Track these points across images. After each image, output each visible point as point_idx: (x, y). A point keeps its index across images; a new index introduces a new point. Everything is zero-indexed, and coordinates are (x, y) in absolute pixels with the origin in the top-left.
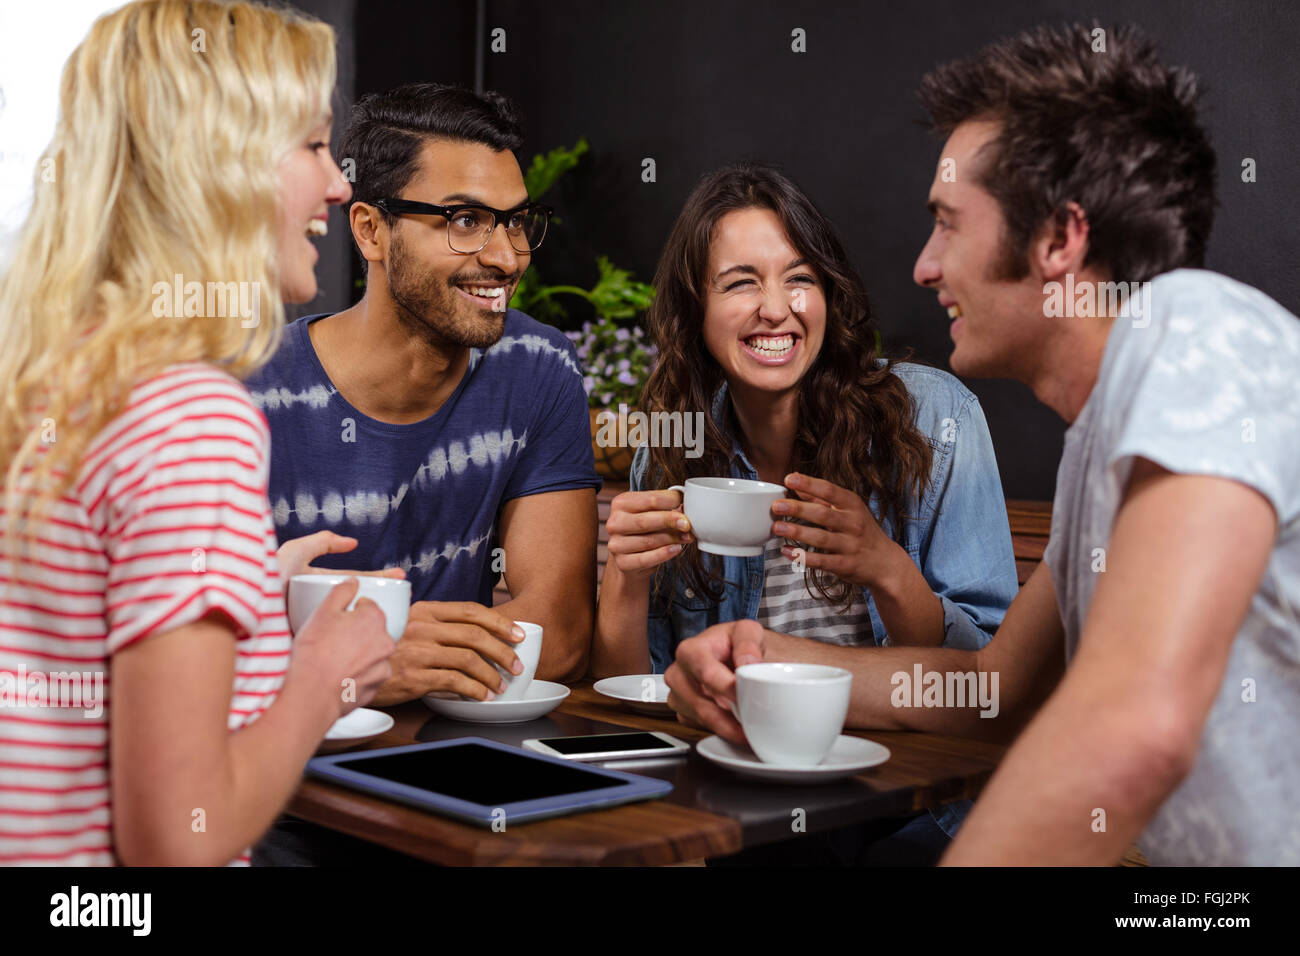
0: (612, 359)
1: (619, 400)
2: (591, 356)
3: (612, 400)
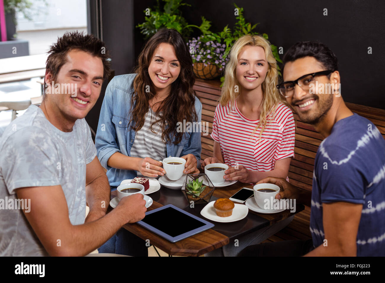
0: (205, 50)
1: (207, 61)
2: (200, 48)
3: (206, 61)
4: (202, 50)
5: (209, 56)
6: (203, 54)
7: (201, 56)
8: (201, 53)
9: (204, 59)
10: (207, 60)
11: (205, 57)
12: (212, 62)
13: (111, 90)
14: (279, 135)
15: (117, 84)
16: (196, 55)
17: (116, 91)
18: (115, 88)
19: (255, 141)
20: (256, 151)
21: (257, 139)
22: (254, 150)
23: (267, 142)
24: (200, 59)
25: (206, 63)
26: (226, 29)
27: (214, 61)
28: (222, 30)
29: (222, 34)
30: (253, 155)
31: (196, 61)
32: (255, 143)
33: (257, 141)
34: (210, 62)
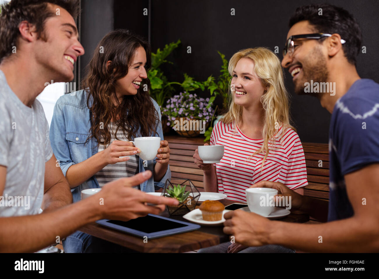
0: (188, 103)
1: (190, 115)
2: (182, 102)
3: (188, 115)
4: (185, 103)
5: (192, 108)
6: (185, 108)
7: (183, 110)
8: (183, 106)
9: (186, 112)
10: (190, 113)
11: (187, 110)
12: (195, 116)
13: (60, 109)
14: (283, 159)
15: (66, 100)
16: (178, 109)
17: (65, 108)
18: (64, 105)
19: (256, 162)
20: (256, 172)
21: (258, 160)
22: (253, 171)
23: (269, 163)
24: (182, 112)
25: (189, 117)
26: (210, 79)
27: (198, 114)
28: (206, 80)
29: (205, 83)
30: (252, 177)
31: (178, 114)
32: (255, 164)
33: (258, 162)
34: (193, 116)
